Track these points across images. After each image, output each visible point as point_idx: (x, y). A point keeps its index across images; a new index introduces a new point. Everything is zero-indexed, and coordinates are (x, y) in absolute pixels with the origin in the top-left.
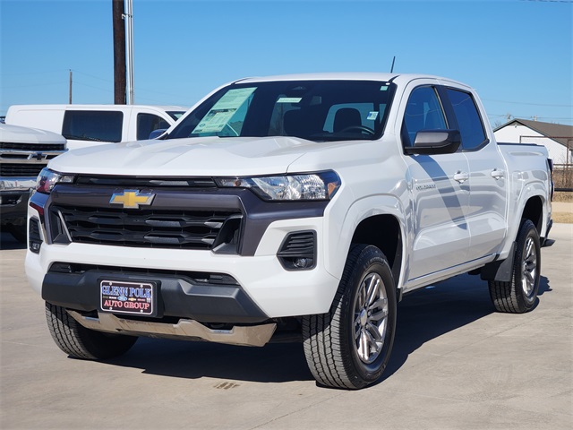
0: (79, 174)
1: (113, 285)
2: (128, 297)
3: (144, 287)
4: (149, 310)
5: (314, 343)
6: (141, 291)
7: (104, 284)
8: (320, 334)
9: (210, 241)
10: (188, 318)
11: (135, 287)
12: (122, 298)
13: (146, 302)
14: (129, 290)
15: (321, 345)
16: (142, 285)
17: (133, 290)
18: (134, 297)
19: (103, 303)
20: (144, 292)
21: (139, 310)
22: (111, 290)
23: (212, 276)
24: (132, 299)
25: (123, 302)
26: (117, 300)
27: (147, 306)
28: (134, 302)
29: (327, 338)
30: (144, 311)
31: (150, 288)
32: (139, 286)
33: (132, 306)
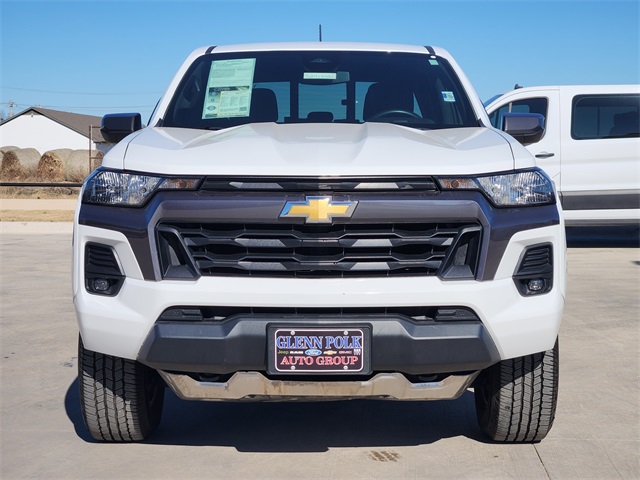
0: (206, 176)
1: (297, 334)
2: (323, 350)
3: (350, 334)
4: (357, 365)
5: (518, 388)
6: (344, 340)
7: (279, 334)
8: (528, 376)
9: (437, 264)
10: (394, 372)
11: (334, 334)
12: (313, 352)
13: (352, 355)
14: (324, 341)
15: (528, 390)
16: (346, 332)
17: (331, 340)
18: (333, 349)
19: (280, 360)
20: (350, 341)
21: (341, 367)
22: (293, 341)
23: (440, 312)
24: (330, 353)
25: (315, 358)
26: (304, 355)
27: (354, 360)
28: (333, 356)
29: (538, 380)
30: (350, 367)
31: (359, 334)
32: (342, 334)
33: (330, 361)
